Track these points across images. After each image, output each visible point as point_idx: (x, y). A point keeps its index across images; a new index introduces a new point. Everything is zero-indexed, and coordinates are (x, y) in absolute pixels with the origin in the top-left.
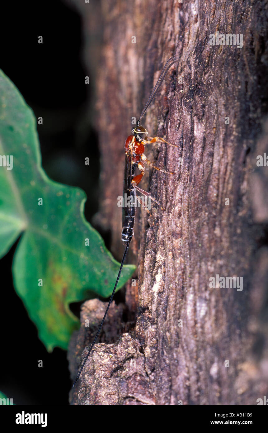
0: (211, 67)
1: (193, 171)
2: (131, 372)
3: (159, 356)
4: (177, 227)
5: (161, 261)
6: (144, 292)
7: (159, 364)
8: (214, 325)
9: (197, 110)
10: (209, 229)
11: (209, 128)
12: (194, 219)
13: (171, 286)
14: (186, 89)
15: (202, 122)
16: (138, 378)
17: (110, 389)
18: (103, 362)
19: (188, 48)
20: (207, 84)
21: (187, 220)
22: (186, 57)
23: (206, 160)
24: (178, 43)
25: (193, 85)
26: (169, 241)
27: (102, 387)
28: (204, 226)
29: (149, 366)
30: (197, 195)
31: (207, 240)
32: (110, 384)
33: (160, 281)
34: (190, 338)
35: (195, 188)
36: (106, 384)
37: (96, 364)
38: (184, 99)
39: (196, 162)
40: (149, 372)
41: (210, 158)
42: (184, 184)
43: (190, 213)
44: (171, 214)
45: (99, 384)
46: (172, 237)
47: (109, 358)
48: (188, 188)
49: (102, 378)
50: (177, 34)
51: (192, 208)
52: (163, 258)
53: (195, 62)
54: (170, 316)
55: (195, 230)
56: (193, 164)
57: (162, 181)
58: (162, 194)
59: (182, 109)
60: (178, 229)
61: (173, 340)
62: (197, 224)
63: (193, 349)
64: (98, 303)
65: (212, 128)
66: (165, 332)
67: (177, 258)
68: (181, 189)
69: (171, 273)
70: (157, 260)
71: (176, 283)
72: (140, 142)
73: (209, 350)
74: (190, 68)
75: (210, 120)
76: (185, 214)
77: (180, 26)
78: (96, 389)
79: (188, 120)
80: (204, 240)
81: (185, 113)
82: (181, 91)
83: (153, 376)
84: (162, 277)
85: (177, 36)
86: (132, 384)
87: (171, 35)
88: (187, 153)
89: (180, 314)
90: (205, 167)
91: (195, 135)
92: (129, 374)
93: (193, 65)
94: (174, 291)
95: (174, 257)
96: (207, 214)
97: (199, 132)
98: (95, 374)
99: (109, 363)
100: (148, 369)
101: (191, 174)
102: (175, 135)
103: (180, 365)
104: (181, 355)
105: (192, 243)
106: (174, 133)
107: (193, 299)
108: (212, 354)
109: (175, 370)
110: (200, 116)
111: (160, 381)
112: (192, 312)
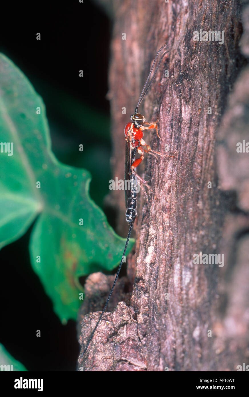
0: (197, 53)
1: (181, 150)
2: (125, 337)
3: (150, 322)
4: (167, 202)
5: (154, 234)
6: (139, 264)
7: (150, 330)
8: (196, 292)
9: (185, 93)
10: (194, 203)
11: (195, 109)
12: (181, 194)
13: (161, 257)
14: (176, 75)
15: (189, 104)
16: (131, 342)
17: (106, 354)
18: (100, 329)
19: (179, 37)
20: (194, 69)
21: (175, 195)
22: (177, 45)
23: (191, 139)
24: (171, 33)
25: (182, 71)
26: (160, 215)
27: (99, 352)
28: (189, 200)
29: (142, 332)
30: (184, 172)
31: (191, 213)
32: (106, 349)
33: (152, 253)
34: (176, 304)
35: (182, 166)
36: (102, 349)
39: (183, 141)
40: (141, 337)
41: (195, 137)
42: (173, 163)
43: (178, 189)
44: (161, 190)
45: (96, 349)
46: (163, 211)
47: (106, 325)
48: (176, 166)
49: (99, 344)
50: (170, 24)
51: (180, 184)
52: (155, 232)
53: (185, 49)
54: (159, 285)
55: (181, 204)
56: (181, 144)
57: (155, 161)
58: (155, 172)
59: (173, 93)
60: (168, 204)
61: (162, 307)
62: (183, 199)
63: (179, 314)
64: (101, 276)
65: (198, 109)
66: (156, 300)
67: (167, 231)
68: (170, 167)
69: (161, 245)
70: (150, 234)
71: (165, 254)
73: (192, 314)
74: (180, 55)
75: (196, 102)
76: (174, 190)
77: (173, 17)
78: (94, 354)
79: (178, 103)
80: (189, 213)
81: (175, 97)
82: (172, 76)
83: (145, 340)
84: (154, 249)
85: (170, 26)
86: (125, 348)
87: (165, 26)
88: (176, 134)
89: (168, 282)
90: (191, 145)
91: (183, 117)
92: (123, 339)
93: (182, 53)
94: (164, 261)
95: (164, 230)
96: (192, 189)
97: (186, 113)
99: (106, 330)
100: (141, 334)
101: (180, 153)
102: (166, 118)
103: (168, 330)
104: (169, 320)
105: (179, 216)
106: (165, 116)
107: (180, 268)
108: (195, 319)
109: (163, 335)
110: (187, 98)
111: (150, 345)
112: (178, 281)
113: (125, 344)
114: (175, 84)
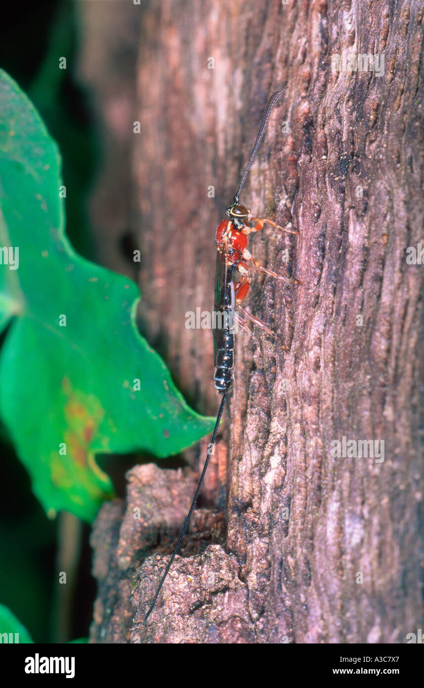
0: (383, 133)
1: (343, 298)
2: (226, 614)
3: (272, 592)
4: (312, 385)
5: (280, 433)
6: (243, 475)
7: (273, 605)
8: (375, 564)
9: (354, 198)
10: (373, 404)
11: (375, 233)
12: (344, 380)
13: (298, 480)
14: (333, 157)
15: (363, 221)
16: (239, 625)
17: (187, 635)
18: (177, 588)
19: (337, 86)
20: (374, 160)
21: (330, 378)
22: (332, 100)
23: (368, 287)
24: (318, 73)
25: (346, 153)
26: (296, 405)
27: (175, 631)
28: (363, 398)
29: (254, 604)
30: (350, 340)
31: (367, 420)
32: (188, 627)
33: (277, 468)
34: (330, 574)
35: (346, 328)
36: (181, 625)
37: (165, 590)
38: (330, 173)
39: (349, 284)
40: (255, 615)
41: (375, 285)
42: (326, 316)
43: (338, 369)
44: (301, 362)
45: (170, 626)
46: (303, 400)
47: (186, 583)
48: (333, 325)
49: (176, 616)
50: (315, 56)
51: (341, 360)
52: (283, 430)
53: (351, 113)
54: (294, 530)
55: (345, 398)
56: (344, 287)
57: (284, 301)
58: (284, 322)
59: (326, 191)
60: (314, 390)
61: (300, 572)
62: (349, 390)
63: (335, 594)
64: (155, 472)
65: (381, 234)
66: (286, 555)
67: (311, 438)
68: (319, 323)
69: (298, 458)
70: (271, 431)
71: (306, 477)
72: (240, 231)
73: (365, 602)
74: (340, 122)
75: (377, 220)
76: (327, 367)
77: (322, 44)
78: (165, 632)
79: (337, 211)
80: (364, 420)
81: (331, 198)
82: (324, 157)
83: (262, 622)
84: (280, 460)
85: (317, 60)
86: (228, 633)
87: (304, 55)
88: (332, 265)
89: (314, 531)
90: (366, 296)
91: (350, 240)
92: (222, 616)
93: (345, 118)
94: (303, 489)
95: (304, 433)
96: (368, 377)
97: (357, 236)
98: (165, 607)
99: (187, 590)
100: (253, 609)
101: (340, 302)
102: (310, 230)
103: (312, 616)
104: (313, 599)
105: (340, 420)
106: (309, 226)
107: (337, 511)
108: (370, 610)
109: (302, 622)
110: (359, 209)
111: (273, 634)
112: (334, 532)
113: (227, 626)
114: (331, 174)
